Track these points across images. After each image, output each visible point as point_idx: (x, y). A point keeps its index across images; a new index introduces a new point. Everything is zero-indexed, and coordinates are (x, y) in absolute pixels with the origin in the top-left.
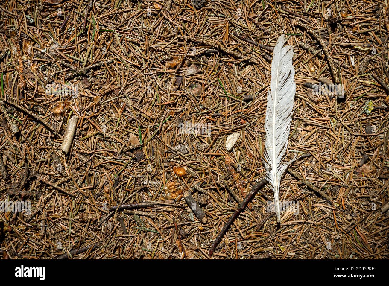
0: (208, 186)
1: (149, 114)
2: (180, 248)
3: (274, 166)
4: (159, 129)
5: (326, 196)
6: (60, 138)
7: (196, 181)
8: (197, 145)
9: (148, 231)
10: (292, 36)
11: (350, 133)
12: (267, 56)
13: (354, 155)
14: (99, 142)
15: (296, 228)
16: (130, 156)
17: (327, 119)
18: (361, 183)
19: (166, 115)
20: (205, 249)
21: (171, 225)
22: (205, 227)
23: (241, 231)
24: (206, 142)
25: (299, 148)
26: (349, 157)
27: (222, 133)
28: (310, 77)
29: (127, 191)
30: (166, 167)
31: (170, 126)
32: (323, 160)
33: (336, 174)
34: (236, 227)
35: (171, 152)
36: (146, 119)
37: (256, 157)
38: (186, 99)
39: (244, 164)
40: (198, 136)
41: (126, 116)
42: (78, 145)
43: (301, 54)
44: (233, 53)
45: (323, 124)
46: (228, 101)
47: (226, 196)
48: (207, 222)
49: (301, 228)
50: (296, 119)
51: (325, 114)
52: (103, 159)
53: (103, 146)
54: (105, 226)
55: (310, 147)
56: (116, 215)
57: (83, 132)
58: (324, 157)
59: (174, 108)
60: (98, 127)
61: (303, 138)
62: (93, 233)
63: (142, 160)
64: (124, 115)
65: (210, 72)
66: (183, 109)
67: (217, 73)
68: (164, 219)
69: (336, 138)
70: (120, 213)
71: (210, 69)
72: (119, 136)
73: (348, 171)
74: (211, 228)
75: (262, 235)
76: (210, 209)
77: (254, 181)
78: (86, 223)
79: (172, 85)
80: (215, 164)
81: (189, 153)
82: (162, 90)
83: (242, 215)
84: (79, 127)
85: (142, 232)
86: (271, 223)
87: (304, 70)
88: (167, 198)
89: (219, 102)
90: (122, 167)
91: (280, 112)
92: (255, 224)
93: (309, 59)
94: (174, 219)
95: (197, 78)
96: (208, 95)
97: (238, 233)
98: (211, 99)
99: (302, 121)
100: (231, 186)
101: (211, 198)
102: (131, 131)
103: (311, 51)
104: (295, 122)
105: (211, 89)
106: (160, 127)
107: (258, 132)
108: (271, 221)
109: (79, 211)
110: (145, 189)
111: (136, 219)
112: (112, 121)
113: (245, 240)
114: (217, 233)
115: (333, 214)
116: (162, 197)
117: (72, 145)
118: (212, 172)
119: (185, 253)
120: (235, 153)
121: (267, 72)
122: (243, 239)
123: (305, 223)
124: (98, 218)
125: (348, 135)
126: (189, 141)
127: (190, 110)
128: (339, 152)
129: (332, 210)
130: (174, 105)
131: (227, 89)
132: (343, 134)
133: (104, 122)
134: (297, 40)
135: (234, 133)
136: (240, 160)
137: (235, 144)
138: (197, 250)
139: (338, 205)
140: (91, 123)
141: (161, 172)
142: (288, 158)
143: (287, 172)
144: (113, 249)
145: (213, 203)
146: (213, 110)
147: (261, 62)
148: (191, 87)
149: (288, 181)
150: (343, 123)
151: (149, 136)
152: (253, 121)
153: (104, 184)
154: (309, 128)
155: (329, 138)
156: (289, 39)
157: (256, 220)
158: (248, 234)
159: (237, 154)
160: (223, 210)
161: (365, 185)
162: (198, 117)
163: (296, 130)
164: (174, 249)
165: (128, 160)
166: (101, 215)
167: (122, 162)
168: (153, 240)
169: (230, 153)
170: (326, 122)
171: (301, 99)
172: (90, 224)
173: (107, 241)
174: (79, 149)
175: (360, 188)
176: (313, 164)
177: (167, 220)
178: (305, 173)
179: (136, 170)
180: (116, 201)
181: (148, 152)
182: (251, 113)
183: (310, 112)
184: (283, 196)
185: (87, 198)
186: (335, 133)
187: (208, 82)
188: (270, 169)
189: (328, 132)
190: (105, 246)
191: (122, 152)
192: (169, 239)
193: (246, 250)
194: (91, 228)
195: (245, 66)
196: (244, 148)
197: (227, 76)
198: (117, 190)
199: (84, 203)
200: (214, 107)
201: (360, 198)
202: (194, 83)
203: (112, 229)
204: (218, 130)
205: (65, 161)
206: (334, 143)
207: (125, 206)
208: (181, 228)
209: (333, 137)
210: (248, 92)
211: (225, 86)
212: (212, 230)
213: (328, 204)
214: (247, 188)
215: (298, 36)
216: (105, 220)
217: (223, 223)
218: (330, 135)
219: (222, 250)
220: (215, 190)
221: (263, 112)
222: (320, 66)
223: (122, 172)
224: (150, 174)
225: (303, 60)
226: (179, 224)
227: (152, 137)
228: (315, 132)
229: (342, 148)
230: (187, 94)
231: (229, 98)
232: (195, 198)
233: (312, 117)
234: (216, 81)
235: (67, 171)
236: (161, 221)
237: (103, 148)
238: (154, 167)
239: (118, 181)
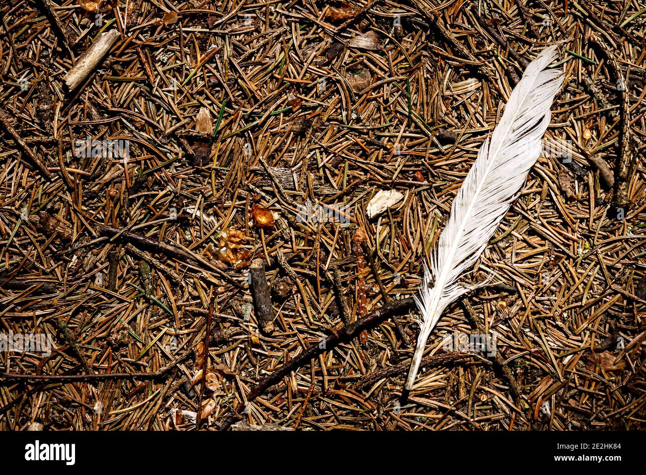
0: (302, 267)
1: (253, 86)
2: (199, 361)
3: (440, 284)
4: (258, 121)
5: (513, 378)
6: (70, 58)
7: (285, 248)
8: (316, 182)
9: (155, 303)
10: (576, 57)
11: (606, 281)
12: (514, 75)
13: (597, 326)
14: (137, 98)
15: (431, 415)
16: (184, 149)
17: (575, 238)
18: (587, 382)
19: (283, 103)
20: (246, 382)
21: (201, 310)
22: (264, 341)
23: (327, 378)
24: (335, 185)
25: (501, 269)
26: (585, 325)
27: (371, 182)
28: (577, 147)
29: (150, 210)
30: (240, 198)
31: (281, 126)
32: (535, 309)
33: (548, 347)
34: (320, 366)
35: (262, 175)
36: (244, 93)
37: (414, 250)
38: (333, 88)
39: (386, 255)
40: (324, 166)
41: (210, 72)
42: (98, 86)
43: (578, 98)
44: (456, 42)
45: (564, 244)
46: (408, 126)
47: (327, 300)
48: (272, 332)
49: (441, 420)
50: (518, 214)
51: (576, 227)
52: (131, 132)
53: (142, 109)
54: (78, 258)
55: (521, 275)
56: (108, 246)
57: (118, 67)
58: (540, 306)
59: (303, 96)
60: (148, 69)
61: (517, 254)
62: (52, 262)
63: (204, 165)
64: (206, 68)
65: (399, 59)
66: (319, 105)
67: (410, 67)
68: (195, 293)
69: (576, 279)
70: (118, 246)
71: (400, 53)
72: (179, 104)
73: (571, 350)
74: (273, 348)
75: (362, 401)
76: (287, 313)
77: (392, 296)
78: (48, 237)
79: (319, 53)
80: (333, 233)
81: (295, 189)
82: (297, 54)
83: (341, 348)
84: (113, 55)
85: (142, 300)
86: (389, 386)
87: (571, 129)
88: (216, 256)
89: (391, 121)
90: (159, 163)
91: (492, 187)
92: (359, 375)
93: (588, 113)
94: (212, 300)
95: (369, 60)
96: (375, 99)
97: (321, 378)
98: (379, 109)
99: (526, 222)
100: (345, 284)
101: (299, 291)
102: (206, 102)
103: (599, 101)
104: (515, 218)
105: (386, 90)
106: (263, 119)
107: (438, 207)
108: (391, 382)
109: (43, 209)
110: (184, 222)
111: (142, 270)
112: (179, 70)
113: (328, 397)
114: (280, 363)
115: (510, 419)
116: (209, 250)
117: (86, 81)
118: (322, 245)
119: (204, 373)
120: (379, 228)
121: (501, 105)
122: (324, 393)
123: (452, 413)
124: (74, 238)
125: (601, 284)
126: (304, 169)
127: (331, 112)
128: (571, 309)
129: (512, 410)
130: (307, 90)
131: (415, 105)
132: (592, 278)
133: (163, 64)
134: (582, 70)
135: (394, 191)
136: (382, 245)
137: (386, 211)
138: (230, 378)
139: (527, 406)
140: (139, 57)
141: (228, 203)
142: (472, 277)
143: (458, 303)
144: (74, 307)
145: (298, 301)
146: (373, 130)
147: (499, 81)
148: (353, 70)
149: (453, 321)
150: (601, 256)
151: (235, 127)
152: (438, 183)
153: (113, 179)
154: (535, 240)
155: (564, 275)
156: (567, 62)
157: (364, 370)
158: (337, 387)
159: (381, 231)
160: (311, 324)
161: (591, 390)
162: (339, 131)
163: (510, 234)
164: (188, 357)
165: (177, 154)
166: (80, 236)
167: (165, 154)
168: (157, 324)
169: (371, 223)
170: (571, 243)
171: (543, 180)
172: (53, 243)
173: (72, 289)
174: (96, 94)
175: (581, 392)
176: (514, 309)
177: (198, 298)
178: (491, 320)
179: (183, 179)
180: (121, 219)
181: (219, 157)
182: (440, 167)
183: (549, 212)
184: (432, 346)
185: (70, 190)
186: (579, 271)
187: (386, 76)
188: (431, 285)
189: (566, 262)
190: (62, 294)
191: (173, 134)
192: (188, 334)
193: (320, 417)
194: (52, 251)
195: (467, 77)
196: (399, 225)
197: (426, 80)
198: (132, 201)
199: (61, 198)
200: (378, 126)
201: (573, 410)
202: (360, 67)
203: (91, 270)
204: (366, 172)
205: (60, 105)
206: (569, 289)
207: (133, 235)
208: (217, 325)
209: (572, 277)
210: (450, 126)
211: (414, 97)
212: (274, 353)
213: (510, 397)
214: (374, 302)
215: (586, 64)
216: (85, 247)
217: (300, 349)
218: (568, 270)
219: (275, 398)
220: (313, 280)
221: (463, 173)
222: (603, 136)
223: (156, 171)
224: (206, 199)
225: (577, 111)
226: (218, 314)
227: (239, 131)
228: (542, 253)
229: (579, 304)
230: (339, 81)
231: (413, 121)
232: (269, 280)
233: (548, 223)
234: (401, 80)
235: (55, 124)
236: (186, 295)
237: (141, 113)
238: (218, 190)
239: (139, 185)
